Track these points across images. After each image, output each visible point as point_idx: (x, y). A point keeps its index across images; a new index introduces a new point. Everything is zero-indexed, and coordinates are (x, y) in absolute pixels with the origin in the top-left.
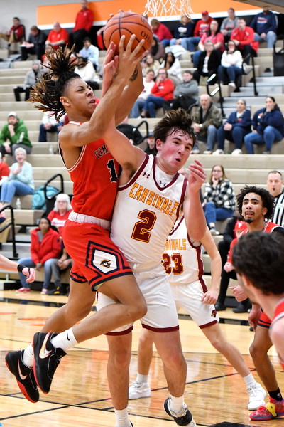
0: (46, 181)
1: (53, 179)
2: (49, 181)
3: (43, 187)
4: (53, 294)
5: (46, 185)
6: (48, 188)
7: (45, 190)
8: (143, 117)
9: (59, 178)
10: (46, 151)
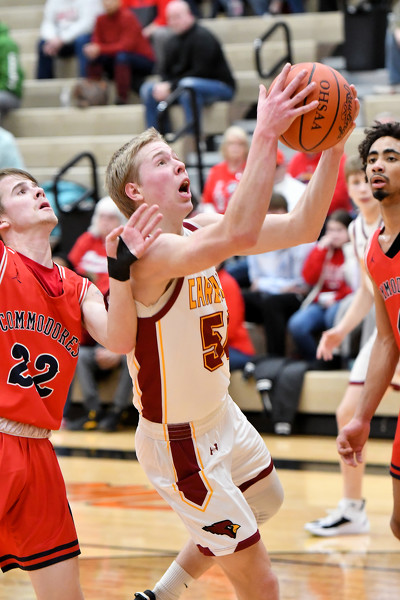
0: (54, 171)
1: (72, 164)
2: (64, 170)
3: (49, 183)
4: (80, 429)
5: (57, 179)
6: (62, 186)
7: (55, 190)
8: (274, 14)
9: (86, 162)
10: (52, 101)
